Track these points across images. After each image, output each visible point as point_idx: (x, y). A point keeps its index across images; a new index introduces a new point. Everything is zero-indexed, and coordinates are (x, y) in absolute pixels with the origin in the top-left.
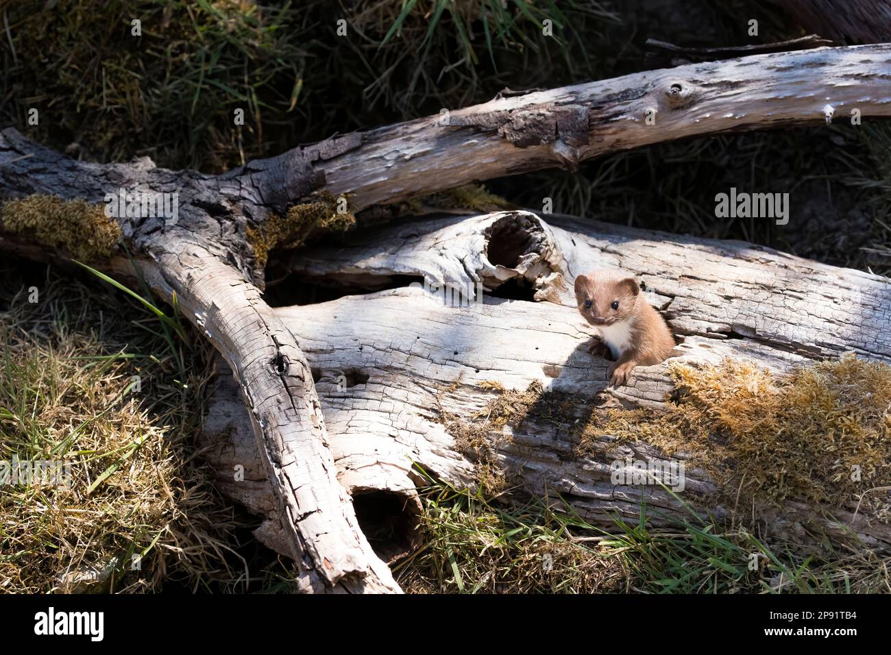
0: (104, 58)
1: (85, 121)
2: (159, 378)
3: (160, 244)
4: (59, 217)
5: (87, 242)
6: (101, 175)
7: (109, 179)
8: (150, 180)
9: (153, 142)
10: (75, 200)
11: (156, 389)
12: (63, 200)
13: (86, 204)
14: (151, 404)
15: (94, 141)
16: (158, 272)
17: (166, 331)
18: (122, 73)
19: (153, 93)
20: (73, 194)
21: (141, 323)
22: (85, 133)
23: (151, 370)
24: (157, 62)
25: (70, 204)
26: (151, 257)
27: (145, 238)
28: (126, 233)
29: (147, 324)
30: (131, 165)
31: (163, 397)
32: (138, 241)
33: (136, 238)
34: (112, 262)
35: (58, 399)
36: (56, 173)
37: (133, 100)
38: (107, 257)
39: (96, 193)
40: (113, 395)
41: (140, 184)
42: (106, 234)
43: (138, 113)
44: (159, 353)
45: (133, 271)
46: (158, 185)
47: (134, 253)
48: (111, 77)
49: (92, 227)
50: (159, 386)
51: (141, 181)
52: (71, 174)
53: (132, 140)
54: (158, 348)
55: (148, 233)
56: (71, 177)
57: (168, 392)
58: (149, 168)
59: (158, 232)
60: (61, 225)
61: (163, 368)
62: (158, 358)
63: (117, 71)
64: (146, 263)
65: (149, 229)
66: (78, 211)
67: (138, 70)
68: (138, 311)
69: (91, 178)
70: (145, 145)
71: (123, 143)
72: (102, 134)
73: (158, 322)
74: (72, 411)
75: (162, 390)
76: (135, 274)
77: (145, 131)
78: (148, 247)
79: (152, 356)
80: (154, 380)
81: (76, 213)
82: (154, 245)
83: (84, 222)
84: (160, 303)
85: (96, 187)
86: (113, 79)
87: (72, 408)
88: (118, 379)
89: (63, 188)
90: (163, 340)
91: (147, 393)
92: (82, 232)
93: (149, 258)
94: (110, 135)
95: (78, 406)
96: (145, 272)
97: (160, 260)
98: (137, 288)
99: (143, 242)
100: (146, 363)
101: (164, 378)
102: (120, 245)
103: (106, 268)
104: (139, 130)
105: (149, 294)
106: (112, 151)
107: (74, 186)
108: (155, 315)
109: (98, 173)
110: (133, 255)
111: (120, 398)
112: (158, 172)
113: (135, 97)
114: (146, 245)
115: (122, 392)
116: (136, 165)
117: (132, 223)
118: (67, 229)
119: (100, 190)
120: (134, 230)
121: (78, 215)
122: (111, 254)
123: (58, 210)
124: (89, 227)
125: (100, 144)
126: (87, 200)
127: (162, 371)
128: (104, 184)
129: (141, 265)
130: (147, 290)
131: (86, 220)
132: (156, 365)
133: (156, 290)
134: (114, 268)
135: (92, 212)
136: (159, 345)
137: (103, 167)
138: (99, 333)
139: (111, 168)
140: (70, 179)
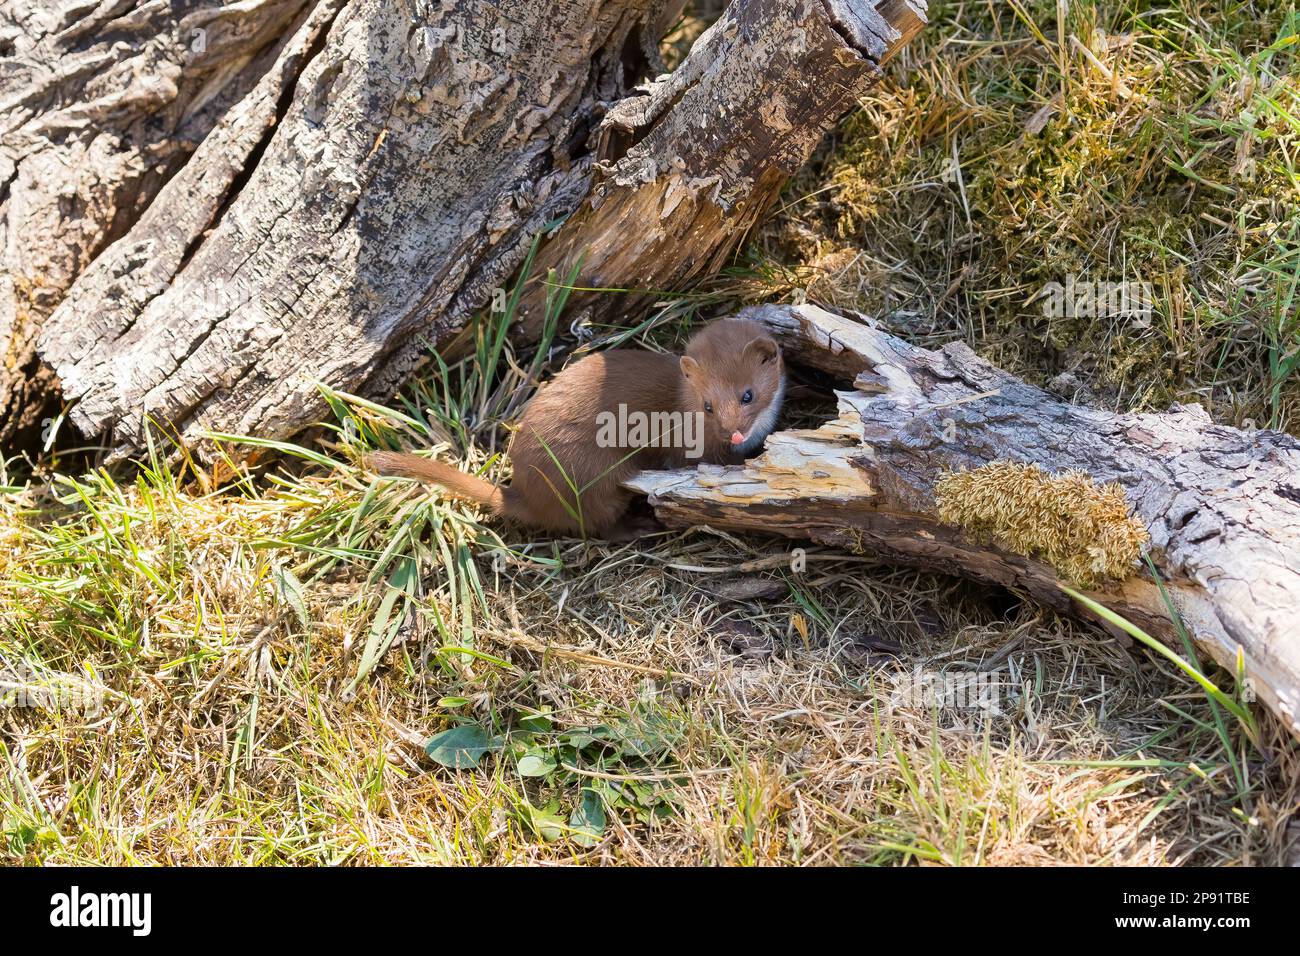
0: (1126, 223)
1: (1087, 335)
2: (1203, 804)
3: (1217, 561)
4: (1037, 504)
5: (1083, 551)
6: (1115, 434)
7: (1128, 441)
8: (1203, 446)
9: (1207, 375)
10: (1066, 475)
11: (1196, 822)
12: (1044, 474)
13: (1085, 483)
14: (1187, 849)
15: (1100, 371)
16: (1211, 610)
17: (1219, 721)
18: (1158, 251)
19: (1210, 289)
20: (1064, 464)
21: (1173, 702)
22: (1086, 355)
23: (1189, 788)
24: (1218, 235)
25: (1057, 481)
26: (1200, 585)
27: (1189, 549)
28: (1156, 540)
29: (1184, 703)
30: (1168, 416)
31: (1210, 838)
32: (1177, 556)
33: (1175, 549)
34: (1127, 589)
35: (1022, 830)
36: (1034, 425)
37: (1174, 302)
38: (1120, 580)
39: (1103, 464)
40: (1118, 830)
41: (1184, 452)
42: (1120, 538)
43: (1180, 324)
44: (1204, 758)
45: (1164, 608)
46: (1216, 454)
47: (1169, 575)
48: (1137, 257)
49: (1096, 526)
50: (1203, 818)
51: (1186, 446)
52: (1061, 427)
53: (1170, 372)
54: (1203, 749)
55: (1197, 541)
56: (1061, 433)
57: (1219, 829)
58: (1200, 424)
59: (1215, 540)
60: (1039, 519)
61: (1212, 787)
62: (1202, 768)
63: (1147, 249)
64: (1189, 593)
65: (1198, 534)
66: (1071, 495)
67: (1184, 247)
68: (1169, 681)
69: (1097, 438)
70: (1192, 383)
71: (1151, 379)
72: (1115, 360)
73: (1205, 701)
74: (1045, 854)
75: (1208, 825)
76: (1168, 614)
77: (1193, 355)
78: (1196, 566)
79: (1193, 766)
80: (1195, 806)
81: (1069, 498)
82: (1207, 562)
83: (1080, 515)
84: (1209, 669)
85: (1104, 454)
86: (1140, 262)
87: (1045, 847)
88: (1128, 800)
89: (1046, 453)
90: (1211, 734)
91: (1179, 828)
92: (1076, 531)
93: (1195, 586)
94: (1130, 361)
95: (1055, 845)
96: (1187, 611)
97: (1216, 591)
98: (1168, 638)
99: (1186, 557)
100: (1182, 775)
101: (1212, 804)
102: (1143, 560)
103: (1115, 599)
104: (1181, 354)
105: (1190, 650)
106: (1131, 390)
107: (1065, 450)
108: (1199, 688)
109: (1109, 429)
110: (1167, 580)
111: (1133, 835)
112: (1217, 433)
113: (1178, 296)
114: (1191, 561)
115: (1136, 825)
116: (1177, 417)
117: (1168, 521)
118: (1050, 526)
119: (1110, 458)
120: (1171, 534)
121: (1071, 501)
122: (1128, 576)
123: (1036, 492)
124: (1090, 524)
125: (1112, 376)
126: (1087, 476)
127: (1208, 791)
128: (1119, 449)
129: (1180, 597)
130: (1186, 642)
131: (1085, 512)
132: (1198, 780)
133: (1205, 644)
134: (1130, 599)
135: (1097, 498)
136: (1203, 745)
137: (1119, 418)
138: (1097, 715)
139: (1134, 421)
140: (1060, 438)
